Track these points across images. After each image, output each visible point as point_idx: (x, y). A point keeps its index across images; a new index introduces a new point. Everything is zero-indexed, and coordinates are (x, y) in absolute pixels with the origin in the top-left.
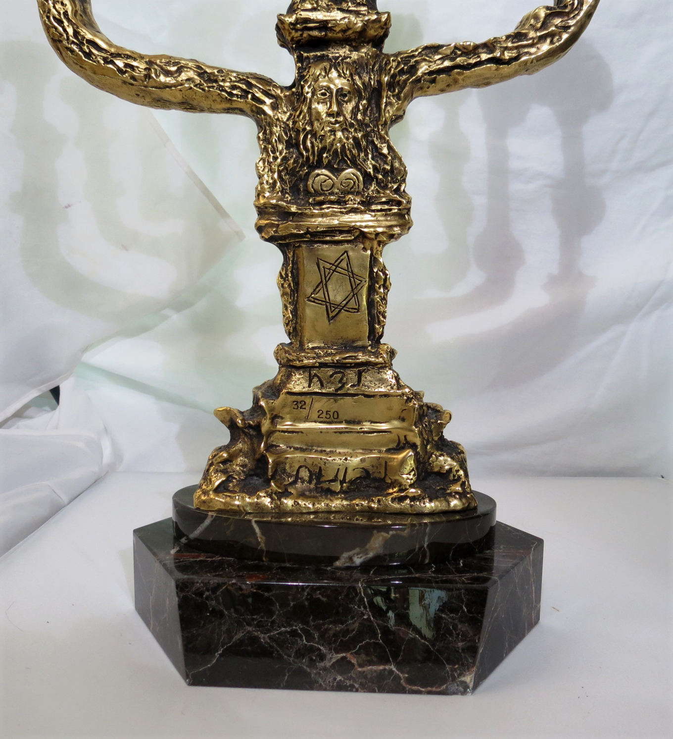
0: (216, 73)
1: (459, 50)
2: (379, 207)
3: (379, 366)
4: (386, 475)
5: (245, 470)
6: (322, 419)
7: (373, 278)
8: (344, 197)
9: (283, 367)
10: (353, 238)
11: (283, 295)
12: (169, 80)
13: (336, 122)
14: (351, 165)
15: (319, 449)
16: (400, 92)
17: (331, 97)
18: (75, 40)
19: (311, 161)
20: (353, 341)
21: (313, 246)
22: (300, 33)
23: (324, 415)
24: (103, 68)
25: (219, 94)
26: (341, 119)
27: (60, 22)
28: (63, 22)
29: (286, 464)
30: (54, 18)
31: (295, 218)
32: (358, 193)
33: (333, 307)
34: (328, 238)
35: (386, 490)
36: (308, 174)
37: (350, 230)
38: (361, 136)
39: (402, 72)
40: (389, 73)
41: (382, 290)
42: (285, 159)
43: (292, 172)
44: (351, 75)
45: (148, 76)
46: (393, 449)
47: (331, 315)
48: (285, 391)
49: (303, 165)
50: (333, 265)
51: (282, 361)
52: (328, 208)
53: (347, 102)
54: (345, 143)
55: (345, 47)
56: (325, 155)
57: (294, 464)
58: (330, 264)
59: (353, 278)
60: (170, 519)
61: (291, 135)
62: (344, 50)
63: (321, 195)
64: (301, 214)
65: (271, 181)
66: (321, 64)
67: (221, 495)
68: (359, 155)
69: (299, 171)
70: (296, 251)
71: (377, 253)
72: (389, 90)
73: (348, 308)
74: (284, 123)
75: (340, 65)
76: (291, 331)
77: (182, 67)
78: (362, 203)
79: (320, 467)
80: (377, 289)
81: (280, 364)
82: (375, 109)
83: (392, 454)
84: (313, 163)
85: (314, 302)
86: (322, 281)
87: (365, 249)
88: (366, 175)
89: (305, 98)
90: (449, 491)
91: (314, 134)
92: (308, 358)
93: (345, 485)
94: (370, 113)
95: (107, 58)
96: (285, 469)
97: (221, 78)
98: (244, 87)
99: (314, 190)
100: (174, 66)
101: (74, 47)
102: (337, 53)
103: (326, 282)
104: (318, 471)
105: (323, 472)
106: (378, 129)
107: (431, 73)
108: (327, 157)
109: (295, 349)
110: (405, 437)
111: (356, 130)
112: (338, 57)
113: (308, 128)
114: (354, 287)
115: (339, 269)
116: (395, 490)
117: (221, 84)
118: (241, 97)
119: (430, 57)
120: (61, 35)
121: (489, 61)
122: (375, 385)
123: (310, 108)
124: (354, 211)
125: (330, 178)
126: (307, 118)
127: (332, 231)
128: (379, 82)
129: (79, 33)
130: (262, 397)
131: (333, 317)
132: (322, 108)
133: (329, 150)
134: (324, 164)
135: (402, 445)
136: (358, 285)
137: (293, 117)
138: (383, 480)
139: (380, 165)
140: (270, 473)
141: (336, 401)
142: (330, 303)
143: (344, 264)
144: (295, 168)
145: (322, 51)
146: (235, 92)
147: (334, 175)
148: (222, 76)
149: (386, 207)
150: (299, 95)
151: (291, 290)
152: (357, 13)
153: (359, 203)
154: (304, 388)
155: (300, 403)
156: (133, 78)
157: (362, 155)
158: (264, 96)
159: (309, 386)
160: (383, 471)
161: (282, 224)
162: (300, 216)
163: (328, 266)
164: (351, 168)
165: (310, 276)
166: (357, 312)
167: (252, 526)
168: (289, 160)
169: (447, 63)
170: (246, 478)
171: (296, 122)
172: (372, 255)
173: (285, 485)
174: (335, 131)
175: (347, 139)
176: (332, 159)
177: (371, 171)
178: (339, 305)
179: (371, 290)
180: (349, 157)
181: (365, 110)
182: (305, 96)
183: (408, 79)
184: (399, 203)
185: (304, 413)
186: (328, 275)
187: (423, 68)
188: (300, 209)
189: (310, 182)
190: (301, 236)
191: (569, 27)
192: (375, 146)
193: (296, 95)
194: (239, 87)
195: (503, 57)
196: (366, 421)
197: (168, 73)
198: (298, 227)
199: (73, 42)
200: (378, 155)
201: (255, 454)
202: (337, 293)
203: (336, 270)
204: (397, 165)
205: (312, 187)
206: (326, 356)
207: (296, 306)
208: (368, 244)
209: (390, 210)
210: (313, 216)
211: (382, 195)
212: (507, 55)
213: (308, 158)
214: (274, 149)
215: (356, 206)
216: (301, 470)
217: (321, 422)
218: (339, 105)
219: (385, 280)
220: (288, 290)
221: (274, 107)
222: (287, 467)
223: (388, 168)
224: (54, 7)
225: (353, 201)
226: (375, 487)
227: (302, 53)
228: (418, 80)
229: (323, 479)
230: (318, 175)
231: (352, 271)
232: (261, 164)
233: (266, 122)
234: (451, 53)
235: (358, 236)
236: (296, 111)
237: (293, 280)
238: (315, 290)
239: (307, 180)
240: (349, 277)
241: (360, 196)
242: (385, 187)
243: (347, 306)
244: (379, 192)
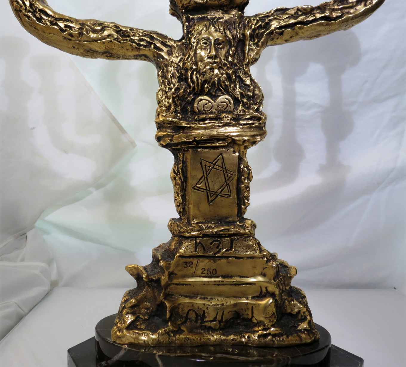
0: (129, 31)
1: (301, 11)
2: (245, 122)
3: (246, 236)
4: (253, 316)
5: (149, 311)
6: (204, 275)
7: (240, 173)
8: (220, 115)
9: (175, 236)
10: (227, 144)
11: (176, 185)
14: (224, 93)
15: (203, 297)
16: (258, 41)
18: (31, 10)
19: (196, 91)
20: (227, 218)
21: (198, 150)
23: (206, 272)
24: (50, 29)
25: (131, 45)
26: (217, 60)
29: (179, 308)
31: (186, 131)
32: (230, 112)
33: (212, 194)
34: (208, 145)
35: (252, 328)
36: (194, 100)
37: (225, 138)
38: (232, 72)
39: (260, 27)
41: (246, 181)
42: (177, 89)
44: (224, 30)
45: (81, 34)
46: (257, 297)
47: (210, 199)
48: (178, 255)
49: (190, 93)
50: (212, 163)
51: (175, 232)
52: (209, 123)
53: (221, 49)
54: (220, 77)
55: (219, 11)
56: (206, 86)
57: (185, 309)
58: (210, 163)
59: (227, 172)
61: (181, 72)
63: (203, 114)
64: (190, 127)
66: (203, 22)
67: (131, 332)
68: (230, 86)
70: (185, 154)
71: (243, 155)
72: (251, 40)
73: (223, 194)
74: (177, 64)
75: (216, 23)
76: (182, 211)
77: (105, 27)
78: (233, 119)
79: (204, 311)
80: (243, 180)
81: (173, 234)
82: (240, 54)
83: (257, 300)
84: (197, 91)
85: (198, 190)
86: (204, 175)
87: (234, 152)
88: (235, 99)
89: (192, 46)
90: (299, 328)
91: (198, 71)
92: (194, 231)
93: (222, 324)
94: (237, 56)
95: (53, 21)
96: (178, 312)
97: (132, 34)
98: (149, 40)
99: (198, 110)
100: (99, 26)
101: (30, 14)
102: (214, 15)
103: (207, 176)
104: (202, 313)
105: (206, 315)
106: (243, 68)
107: (281, 27)
108: (207, 87)
109: (184, 223)
110: (266, 288)
111: (228, 68)
112: (215, 18)
113: (194, 67)
114: (227, 179)
115: (216, 167)
116: (260, 328)
117: (132, 38)
118: (146, 46)
119: (280, 17)
120: (21, 6)
121: (321, 18)
122: (244, 250)
123: (195, 53)
124: (227, 125)
125: (210, 102)
126: (194, 60)
127: (212, 139)
128: (244, 35)
129: (33, 5)
130: (161, 259)
131: (212, 201)
133: (209, 82)
134: (205, 92)
135: (263, 293)
136: (230, 177)
137: (183, 60)
138: (251, 320)
139: (245, 92)
140: (168, 316)
141: (215, 262)
142: (210, 191)
143: (219, 163)
144: (184, 95)
145: (203, 14)
146: (142, 43)
147: (213, 100)
148: (133, 33)
149: (250, 122)
150: (187, 45)
151: (182, 182)
153: (231, 119)
154: (191, 252)
155: (189, 263)
156: (71, 35)
158: (162, 46)
159: (195, 251)
160: (250, 314)
161: (176, 135)
162: (189, 129)
163: (208, 164)
164: (224, 94)
165: (195, 172)
166: (229, 197)
167: (156, 360)
168: (180, 90)
169: (292, 21)
170: (149, 318)
172: (239, 156)
173: (179, 324)
174: (213, 69)
175: (222, 74)
176: (211, 88)
177: (239, 96)
178: (216, 192)
179: (239, 181)
180: (223, 87)
181: (234, 54)
182: (192, 45)
184: (259, 119)
185: (192, 270)
186: (208, 171)
187: (275, 25)
188: (189, 124)
189: (195, 105)
190: (189, 143)
193: (185, 45)
194: (145, 40)
195: (331, 16)
196: (237, 276)
197: (95, 31)
198: (187, 137)
199: (29, 11)
201: (156, 301)
202: (215, 185)
203: (214, 167)
204: (257, 92)
206: (207, 229)
207: (185, 193)
208: (236, 147)
209: (253, 124)
210: (198, 129)
211: (247, 113)
212: (334, 15)
213: (194, 88)
214: (170, 82)
216: (190, 312)
217: (204, 277)
218: (216, 50)
219: (249, 173)
220: (180, 182)
221: (170, 53)
222: (180, 310)
223: (251, 94)
225: (227, 117)
226: (244, 325)
227: (189, 15)
228: (271, 33)
229: (206, 319)
230: (201, 100)
231: (225, 167)
232: (160, 93)
234: (295, 13)
235: (230, 143)
236: (185, 56)
237: (183, 175)
238: (199, 182)
239: (194, 104)
240: (224, 172)
241: (232, 114)
242: (249, 108)
243: (222, 193)
244: (245, 111)
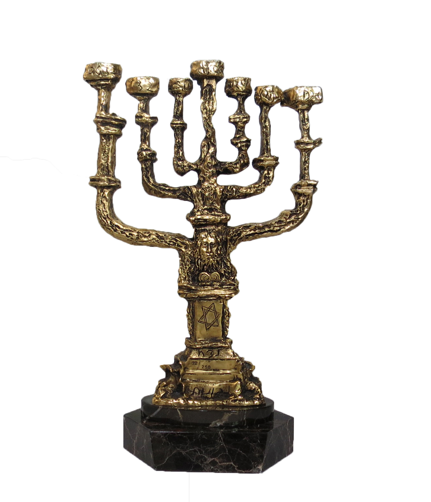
0: (164, 236)
1: (257, 227)
2: (226, 287)
3: (227, 348)
4: (229, 391)
5: (173, 389)
6: (203, 369)
7: (224, 313)
8: (213, 283)
9: (188, 348)
10: (216, 298)
11: (188, 319)
12: (146, 239)
13: (210, 255)
15: (203, 381)
16: (234, 243)
17: (208, 246)
18: (111, 225)
20: (216, 338)
21: (201, 301)
22: (196, 223)
23: (204, 367)
25: (165, 244)
26: (212, 254)
27: (105, 218)
28: (106, 219)
29: (189, 387)
30: (103, 217)
31: (194, 292)
32: (218, 282)
33: (208, 325)
34: (207, 299)
35: (229, 397)
36: (199, 274)
37: (215, 296)
38: (219, 260)
39: (235, 236)
40: (230, 236)
41: (227, 318)
43: (192, 273)
44: (216, 237)
45: (138, 238)
46: (232, 381)
47: (207, 328)
48: (189, 358)
49: (197, 270)
50: (208, 308)
51: (188, 346)
52: (207, 288)
53: (214, 247)
54: (213, 263)
56: (205, 267)
57: (193, 387)
60: (140, 409)
61: (192, 259)
62: (213, 227)
63: (204, 282)
65: (184, 276)
66: (204, 232)
67: (164, 399)
68: (218, 267)
69: (195, 273)
70: (194, 303)
71: (225, 304)
72: (230, 242)
74: (190, 255)
75: (211, 233)
76: (191, 334)
77: (151, 234)
78: (220, 285)
79: (203, 388)
80: (225, 317)
81: (187, 346)
82: (224, 249)
83: (232, 383)
84: (201, 270)
85: (200, 323)
86: (204, 315)
87: (221, 302)
88: (221, 274)
89: (198, 246)
90: (254, 397)
91: (201, 260)
92: (198, 345)
93: (213, 395)
94: (223, 250)
95: (123, 231)
96: (189, 389)
97: (166, 238)
98: (175, 242)
100: (147, 234)
101: (110, 228)
103: (206, 315)
104: (202, 389)
105: (204, 390)
106: (226, 257)
107: (246, 236)
108: (206, 268)
109: (193, 341)
110: (237, 376)
111: (217, 258)
112: (210, 230)
113: (199, 257)
114: (216, 317)
115: (210, 310)
116: (233, 397)
117: (166, 240)
118: (173, 245)
119: (246, 230)
120: (106, 223)
121: (269, 231)
122: (225, 355)
123: (200, 250)
124: (216, 289)
125: (207, 275)
126: (199, 253)
127: (208, 296)
128: (226, 239)
129: (112, 223)
130: (180, 360)
131: (208, 329)
132: (205, 250)
133: (207, 265)
134: (205, 270)
135: (235, 379)
136: (218, 316)
137: (193, 253)
138: (228, 393)
139: (226, 270)
140: (183, 391)
141: (209, 362)
142: (207, 323)
143: (212, 308)
144: (194, 271)
145: (204, 227)
146: (171, 243)
147: (209, 274)
148: (166, 237)
149: (229, 286)
150: (195, 244)
151: (192, 318)
152: (218, 215)
153: (218, 286)
154: (197, 357)
155: (195, 362)
156: (132, 238)
157: (220, 266)
158: (182, 244)
159: (199, 356)
160: (228, 390)
161: (189, 293)
162: (196, 290)
163: (206, 309)
164: (215, 272)
165: (199, 313)
166: (218, 327)
167: (177, 411)
168: (191, 269)
169: (252, 232)
170: (173, 393)
171: (194, 255)
172: (223, 304)
173: (189, 395)
174: (209, 259)
175: (214, 261)
176: (208, 268)
177: (223, 272)
178: (210, 324)
179: (223, 318)
180: (215, 267)
181: (221, 249)
183: (237, 238)
184: (234, 285)
185: (197, 366)
186: (206, 312)
188: (196, 288)
189: (199, 278)
190: (196, 298)
191: (299, 218)
192: (224, 263)
194: (172, 242)
195: (274, 230)
196: (221, 370)
197: (145, 237)
198: (195, 295)
199: (110, 226)
200: (225, 266)
201: (177, 383)
202: (210, 320)
204: (233, 270)
205: (200, 279)
206: (205, 344)
207: (193, 324)
208: (222, 300)
209: (231, 288)
210: (201, 291)
211: (228, 282)
212: (276, 229)
213: (199, 268)
214: (186, 264)
215: (217, 287)
216: (195, 389)
217: (203, 370)
218: (211, 248)
219: (229, 314)
220: (190, 318)
221: (186, 248)
222: (190, 388)
223: (230, 271)
224: (103, 213)
225: (217, 284)
226: (225, 396)
227: (197, 228)
228: (241, 238)
229: (204, 393)
230: (203, 274)
231: (216, 311)
232: (180, 270)
233: (182, 254)
234: (254, 229)
235: (218, 298)
236: (195, 250)
237: (192, 314)
238: (201, 318)
239: (199, 276)
240: (215, 313)
241: (219, 283)
242: (229, 279)
243: (214, 324)
244: (226, 281)
